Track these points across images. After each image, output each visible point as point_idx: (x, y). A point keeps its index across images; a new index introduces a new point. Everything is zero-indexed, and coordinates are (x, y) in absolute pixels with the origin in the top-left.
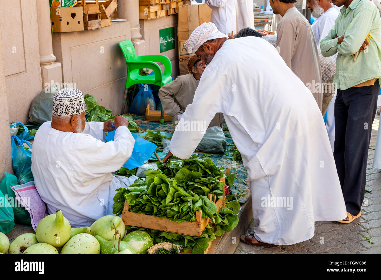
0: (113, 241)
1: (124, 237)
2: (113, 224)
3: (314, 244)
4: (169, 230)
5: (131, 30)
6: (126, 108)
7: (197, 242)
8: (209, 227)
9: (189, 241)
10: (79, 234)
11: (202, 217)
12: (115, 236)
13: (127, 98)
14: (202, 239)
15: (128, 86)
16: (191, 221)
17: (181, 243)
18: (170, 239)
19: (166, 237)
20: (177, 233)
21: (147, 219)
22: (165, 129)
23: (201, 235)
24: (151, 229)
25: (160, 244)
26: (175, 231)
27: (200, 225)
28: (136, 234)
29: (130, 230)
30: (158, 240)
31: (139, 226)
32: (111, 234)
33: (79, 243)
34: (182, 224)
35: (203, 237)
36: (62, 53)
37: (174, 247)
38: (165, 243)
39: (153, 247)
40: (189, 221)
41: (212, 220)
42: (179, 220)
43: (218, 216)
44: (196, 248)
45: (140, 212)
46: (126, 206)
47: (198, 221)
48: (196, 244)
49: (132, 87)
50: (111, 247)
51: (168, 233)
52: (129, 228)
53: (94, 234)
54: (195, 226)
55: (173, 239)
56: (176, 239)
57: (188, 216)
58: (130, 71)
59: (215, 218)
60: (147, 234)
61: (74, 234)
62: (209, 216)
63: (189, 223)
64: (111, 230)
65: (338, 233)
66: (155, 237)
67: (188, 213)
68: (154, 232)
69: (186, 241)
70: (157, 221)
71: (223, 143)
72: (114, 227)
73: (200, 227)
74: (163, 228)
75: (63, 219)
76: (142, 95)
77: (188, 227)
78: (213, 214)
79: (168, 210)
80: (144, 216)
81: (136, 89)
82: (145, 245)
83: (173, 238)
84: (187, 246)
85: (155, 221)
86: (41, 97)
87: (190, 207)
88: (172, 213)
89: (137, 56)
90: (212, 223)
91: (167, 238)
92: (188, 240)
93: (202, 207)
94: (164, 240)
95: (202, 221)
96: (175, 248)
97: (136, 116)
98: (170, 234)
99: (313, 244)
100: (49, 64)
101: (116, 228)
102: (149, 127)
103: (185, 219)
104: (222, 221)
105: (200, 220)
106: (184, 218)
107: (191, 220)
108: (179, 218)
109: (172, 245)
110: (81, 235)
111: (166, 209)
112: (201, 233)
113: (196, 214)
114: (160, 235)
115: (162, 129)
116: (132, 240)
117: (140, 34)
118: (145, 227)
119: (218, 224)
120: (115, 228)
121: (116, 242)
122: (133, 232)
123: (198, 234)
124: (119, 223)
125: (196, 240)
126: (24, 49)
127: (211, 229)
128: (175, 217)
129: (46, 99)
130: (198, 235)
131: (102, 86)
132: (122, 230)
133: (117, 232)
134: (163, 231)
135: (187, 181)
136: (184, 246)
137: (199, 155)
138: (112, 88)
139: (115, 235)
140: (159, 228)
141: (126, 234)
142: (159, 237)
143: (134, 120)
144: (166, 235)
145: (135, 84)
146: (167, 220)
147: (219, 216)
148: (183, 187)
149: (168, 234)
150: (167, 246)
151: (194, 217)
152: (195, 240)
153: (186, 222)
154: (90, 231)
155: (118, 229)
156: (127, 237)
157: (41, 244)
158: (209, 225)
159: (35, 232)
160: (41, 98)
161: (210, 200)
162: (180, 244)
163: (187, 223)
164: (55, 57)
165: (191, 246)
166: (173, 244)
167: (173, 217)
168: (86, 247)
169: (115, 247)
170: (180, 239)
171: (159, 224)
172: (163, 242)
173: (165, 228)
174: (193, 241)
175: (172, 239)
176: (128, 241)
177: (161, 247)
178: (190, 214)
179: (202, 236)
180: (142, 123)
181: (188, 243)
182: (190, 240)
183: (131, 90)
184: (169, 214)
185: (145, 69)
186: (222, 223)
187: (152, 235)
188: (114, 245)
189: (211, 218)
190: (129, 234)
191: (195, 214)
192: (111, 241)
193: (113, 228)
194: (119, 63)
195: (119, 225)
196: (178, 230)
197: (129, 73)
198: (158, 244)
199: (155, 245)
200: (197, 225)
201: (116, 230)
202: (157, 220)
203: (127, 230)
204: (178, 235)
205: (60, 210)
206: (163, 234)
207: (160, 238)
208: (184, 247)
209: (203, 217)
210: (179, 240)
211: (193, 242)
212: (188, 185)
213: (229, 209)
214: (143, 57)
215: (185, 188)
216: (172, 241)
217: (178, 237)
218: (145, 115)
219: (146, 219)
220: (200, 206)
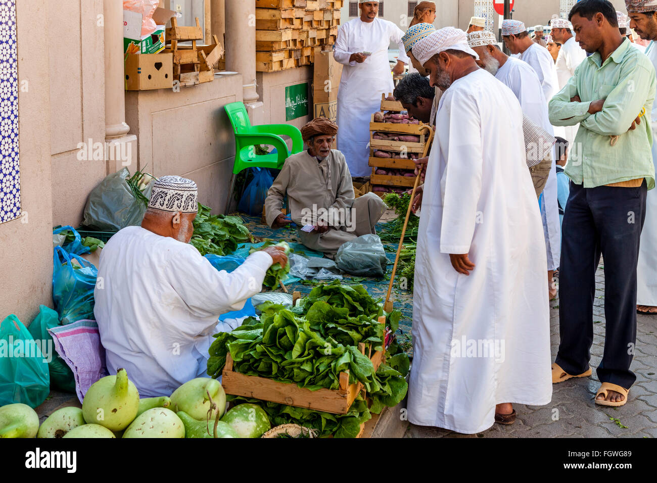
0: (206, 421)
1: (223, 415)
2: (208, 393)
3: (530, 428)
4: (296, 403)
5: (244, 87)
6: (233, 204)
7: (341, 423)
8: (361, 399)
9: (329, 422)
10: (152, 410)
11: (349, 383)
12: (209, 413)
13: (235, 189)
14: (350, 419)
15: (236, 172)
16: (332, 389)
17: (315, 425)
18: (298, 418)
19: (292, 415)
20: (309, 409)
21: (262, 385)
22: (292, 237)
23: (348, 412)
24: (268, 402)
25: (282, 426)
26: (306, 405)
27: (345, 395)
28: (244, 410)
29: (234, 402)
30: (278, 420)
31: (249, 395)
32: (202, 409)
33: (151, 424)
34: (317, 393)
35: (352, 415)
36: (138, 121)
37: (304, 432)
38: (290, 425)
39: (270, 431)
40: (329, 388)
41: (366, 386)
42: (314, 386)
43: (374, 380)
44: (340, 433)
45: (250, 373)
46: (228, 362)
47: (343, 387)
48: (340, 427)
49: (242, 173)
50: (203, 431)
51: (295, 407)
52: (232, 400)
53: (176, 409)
54: (338, 397)
55: (303, 418)
56: (308, 418)
57: (327, 380)
58: (241, 148)
59: (370, 384)
60: (262, 409)
61: (143, 409)
62: (361, 380)
63: (329, 392)
64: (203, 403)
65: (567, 409)
66: (273, 415)
67: (327, 375)
68: (271, 406)
69: (324, 422)
70: (277, 388)
71: (381, 261)
72: (208, 398)
73: (346, 399)
74: (287, 399)
75: (127, 383)
76: (258, 184)
77: (327, 398)
78: (367, 377)
79: (295, 370)
80: (256, 378)
81: (248, 175)
82: (258, 429)
83: (303, 416)
84: (325, 431)
85: (274, 387)
86: (105, 186)
87: (331, 365)
88: (302, 375)
89: (252, 124)
90: (365, 391)
91: (293, 417)
92: (327, 420)
93: (349, 365)
94: (288, 420)
95: (349, 389)
96: (305, 434)
97: (247, 217)
98: (299, 410)
99: (528, 429)
100: (119, 137)
101: (212, 399)
102: (267, 234)
103: (322, 385)
104: (381, 389)
105: (346, 387)
106: (321, 383)
107: (331, 387)
108: (312, 383)
109: (302, 429)
110: (155, 411)
111: (292, 368)
112: (348, 409)
113: (340, 376)
114: (282, 411)
115: (288, 238)
116: (236, 420)
117: (256, 94)
118: (259, 398)
119: (376, 394)
120: (210, 400)
121: (212, 423)
122: (239, 407)
123: (343, 410)
124: (216, 390)
125: (340, 420)
126: (82, 115)
127: (365, 401)
128: (306, 382)
129: (111, 190)
130: (343, 412)
131: (198, 170)
132: (221, 403)
133: (213, 407)
134: (285, 405)
135: (326, 322)
136: (321, 430)
137: (344, 278)
138: (212, 174)
139: (209, 411)
140: (279, 400)
141: (228, 410)
142: (280, 414)
143: (244, 222)
144: (292, 411)
145: (248, 168)
146: (293, 385)
147: (377, 380)
148: (319, 331)
149: (295, 411)
150: (293, 430)
151: (336, 381)
152: (338, 419)
153: (324, 389)
154: (169, 403)
155: (215, 401)
156: (229, 415)
157: (91, 425)
158: (360, 396)
159: (82, 405)
160: (103, 188)
161: (361, 352)
162: (314, 427)
163: (325, 392)
164: (128, 126)
165: (331, 430)
166: (303, 427)
167: (303, 381)
168: (162, 432)
169: (208, 432)
170: (314, 418)
171: (280, 393)
172: (286, 424)
173: (290, 399)
174: (335, 422)
175: (301, 418)
176: (231, 421)
177: (283, 431)
178: (331, 376)
179: (350, 413)
180: (256, 228)
181: (326, 426)
182: (330, 420)
183: (241, 177)
184: (296, 376)
185: (262, 146)
186: (381, 392)
187: (270, 411)
188: (207, 428)
189: (364, 383)
190: (232, 410)
191: (338, 376)
192: (202, 422)
193: (207, 400)
194: (224, 136)
195: (216, 394)
196: (310, 403)
197: (239, 152)
198: (279, 427)
199: (274, 429)
200: (342, 395)
201: (211, 402)
202: (277, 386)
203: (229, 403)
204: (310, 411)
205: (124, 369)
206: (287, 410)
207: (282, 416)
208: (321, 432)
209: (351, 383)
210: (313, 421)
211: (334, 424)
212: (328, 328)
213: (392, 369)
214: (260, 128)
215: (323, 333)
216: (300, 422)
217: (310, 414)
218: (261, 214)
219: (260, 385)
220: (346, 364)
